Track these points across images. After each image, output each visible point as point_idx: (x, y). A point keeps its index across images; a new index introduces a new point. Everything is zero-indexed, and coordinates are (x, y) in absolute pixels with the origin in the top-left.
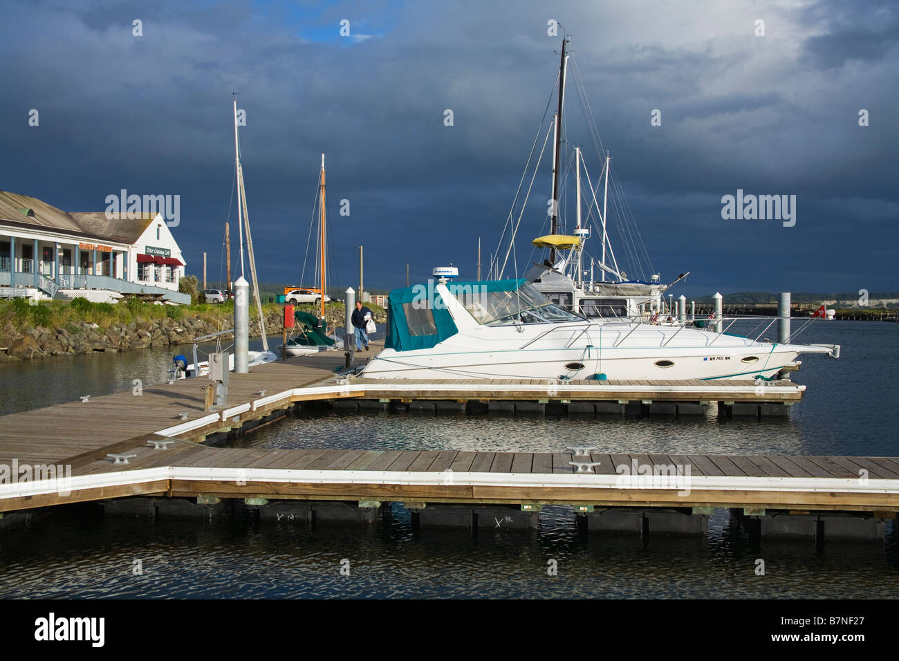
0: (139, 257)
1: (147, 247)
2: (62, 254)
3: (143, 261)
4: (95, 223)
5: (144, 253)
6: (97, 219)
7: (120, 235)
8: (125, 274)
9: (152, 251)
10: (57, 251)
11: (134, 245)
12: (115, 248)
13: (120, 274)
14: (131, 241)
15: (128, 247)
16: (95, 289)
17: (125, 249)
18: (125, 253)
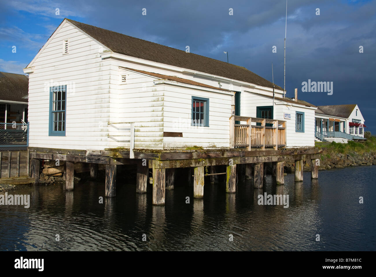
0: (350, 123)
1: (352, 119)
2: (323, 123)
3: (351, 125)
4: (329, 110)
5: (352, 122)
6: (330, 108)
7: (341, 114)
8: (344, 131)
9: (355, 121)
11: (348, 119)
12: (341, 120)
13: (341, 129)
14: (347, 117)
15: (345, 119)
16: (331, 137)
17: (344, 120)
18: (344, 122)
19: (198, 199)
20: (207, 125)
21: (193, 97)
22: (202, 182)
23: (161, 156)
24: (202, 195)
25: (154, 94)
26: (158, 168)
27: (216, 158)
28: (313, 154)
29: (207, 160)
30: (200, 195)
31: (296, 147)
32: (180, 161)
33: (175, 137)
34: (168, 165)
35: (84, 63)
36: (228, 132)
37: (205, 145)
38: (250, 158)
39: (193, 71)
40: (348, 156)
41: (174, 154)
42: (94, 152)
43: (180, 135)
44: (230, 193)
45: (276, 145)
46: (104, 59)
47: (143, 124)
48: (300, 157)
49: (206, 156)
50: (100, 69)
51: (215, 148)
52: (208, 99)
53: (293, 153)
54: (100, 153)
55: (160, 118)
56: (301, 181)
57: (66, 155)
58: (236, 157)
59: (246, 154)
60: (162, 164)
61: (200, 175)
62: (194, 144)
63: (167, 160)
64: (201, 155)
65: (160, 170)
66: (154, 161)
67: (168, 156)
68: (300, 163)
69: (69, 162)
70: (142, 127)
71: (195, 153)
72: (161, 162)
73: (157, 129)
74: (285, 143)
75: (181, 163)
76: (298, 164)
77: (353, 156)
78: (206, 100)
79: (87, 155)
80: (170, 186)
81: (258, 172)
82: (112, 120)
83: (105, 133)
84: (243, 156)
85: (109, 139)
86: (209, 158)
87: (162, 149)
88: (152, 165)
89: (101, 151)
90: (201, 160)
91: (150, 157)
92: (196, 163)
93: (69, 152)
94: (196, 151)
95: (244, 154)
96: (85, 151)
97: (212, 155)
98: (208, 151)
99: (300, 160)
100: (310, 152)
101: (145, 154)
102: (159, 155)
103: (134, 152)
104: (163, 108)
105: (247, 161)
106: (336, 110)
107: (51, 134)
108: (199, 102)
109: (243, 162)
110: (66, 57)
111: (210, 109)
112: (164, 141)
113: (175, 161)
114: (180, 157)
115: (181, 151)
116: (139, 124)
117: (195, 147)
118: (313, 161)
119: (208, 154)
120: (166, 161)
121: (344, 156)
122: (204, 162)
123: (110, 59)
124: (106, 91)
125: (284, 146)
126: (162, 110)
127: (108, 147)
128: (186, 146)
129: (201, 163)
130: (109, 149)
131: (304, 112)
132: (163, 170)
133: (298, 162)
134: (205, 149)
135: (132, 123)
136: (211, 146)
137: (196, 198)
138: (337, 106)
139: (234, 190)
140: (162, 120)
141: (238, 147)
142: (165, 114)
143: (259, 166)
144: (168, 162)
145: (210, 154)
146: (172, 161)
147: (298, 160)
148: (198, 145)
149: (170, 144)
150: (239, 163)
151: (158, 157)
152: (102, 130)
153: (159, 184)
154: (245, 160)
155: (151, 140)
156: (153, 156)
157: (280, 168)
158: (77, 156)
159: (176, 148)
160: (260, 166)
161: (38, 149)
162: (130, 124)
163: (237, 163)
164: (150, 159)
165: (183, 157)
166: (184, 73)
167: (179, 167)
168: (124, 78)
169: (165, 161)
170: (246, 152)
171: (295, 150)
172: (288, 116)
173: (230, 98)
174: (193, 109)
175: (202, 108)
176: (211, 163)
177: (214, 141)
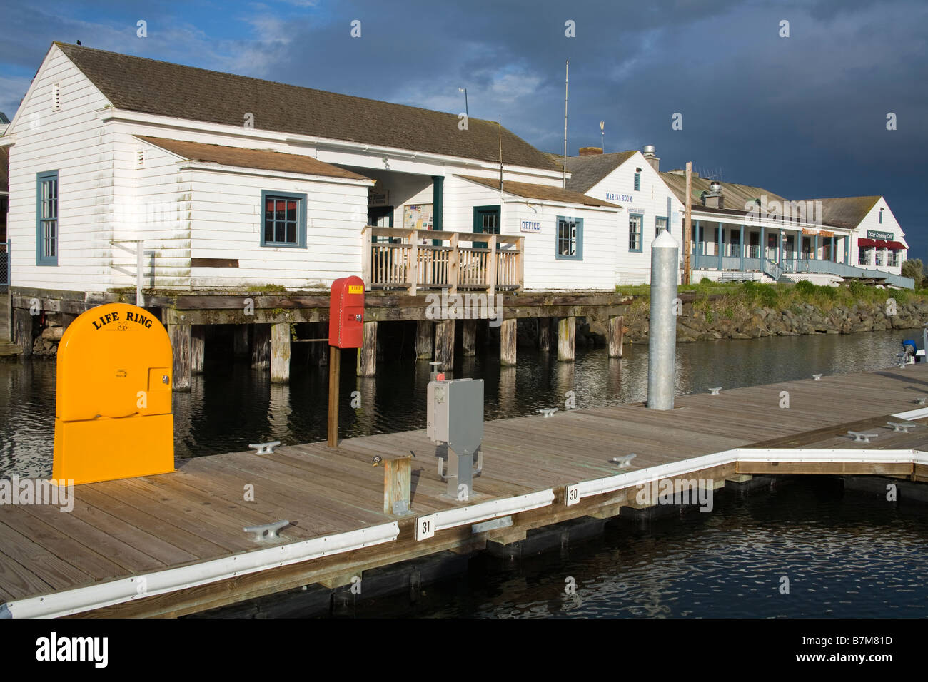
0: (861, 241)
1: (868, 231)
2: (786, 240)
3: (864, 245)
5: (866, 238)
7: (841, 220)
8: (846, 258)
9: (874, 235)
10: (781, 236)
11: (855, 229)
12: (837, 233)
13: (840, 258)
14: (853, 226)
15: (849, 232)
16: (816, 273)
17: (847, 234)
18: (846, 238)
19: (276, 383)
20: (304, 246)
21: (263, 191)
22: (285, 354)
23: (178, 302)
24: (284, 378)
25: (179, 188)
26: (175, 323)
27: (319, 308)
28: (606, 306)
29: (297, 312)
30: (280, 376)
31: (558, 291)
32: (228, 312)
33: (221, 268)
34: (197, 319)
35: (79, 128)
36: (360, 259)
38: (415, 309)
39: (312, 137)
40: (784, 313)
41: (209, 298)
42: (95, 295)
43: (234, 263)
44: (363, 377)
45: (489, 286)
46: (106, 121)
47: (166, 243)
48: (565, 311)
49: (291, 304)
50: (101, 139)
51: (323, 288)
52: (306, 195)
53: (539, 301)
54: (102, 298)
55: (186, 232)
56: (569, 361)
57: (59, 301)
58: (374, 307)
59: (403, 302)
60: (182, 317)
61: (279, 338)
62: (266, 282)
63: (196, 310)
64: (278, 301)
65: (179, 327)
66: (169, 311)
67: (196, 303)
68: (567, 324)
69: (66, 314)
70: (164, 248)
71: (263, 297)
72: (181, 312)
73: (183, 252)
74: (522, 282)
75: (229, 316)
76: (564, 326)
77: (797, 312)
78: (301, 197)
79: (86, 301)
80: (260, 363)
81: (441, 338)
82: (118, 236)
83: (108, 260)
84: (392, 306)
85: (114, 271)
86: (301, 307)
87: (188, 289)
88: (166, 317)
89: (103, 293)
90: (277, 311)
91: (164, 304)
92: (267, 316)
93: (62, 295)
94: (265, 294)
95: (395, 301)
96: (83, 294)
97: (306, 301)
98: (300, 294)
99: (567, 318)
100: (593, 301)
101: (157, 298)
102: (175, 299)
103: (144, 294)
104: (190, 214)
105: (404, 316)
106: (832, 211)
107: (40, 262)
108: (284, 202)
109: (393, 318)
110: (58, 116)
111: (310, 214)
112: (191, 274)
113: (214, 311)
114: (224, 304)
115: (226, 294)
116: (159, 244)
117: (269, 287)
118: (611, 320)
119: (298, 300)
120: (194, 312)
121: (775, 313)
122: (287, 315)
123: (113, 122)
124: (108, 181)
125: (517, 288)
126: (189, 218)
127: (112, 287)
128: (248, 284)
129: (281, 317)
130: (112, 289)
131: (582, 219)
132: (184, 327)
133: (564, 321)
134: (289, 290)
135: (139, 241)
136: (312, 284)
137: (273, 383)
138: (835, 202)
139: (371, 370)
140: (189, 236)
141: (392, 288)
142: (194, 224)
143: (444, 326)
144: (198, 313)
145: (302, 301)
146: (207, 312)
147: (563, 318)
148: (277, 283)
149: (206, 280)
150: (384, 319)
151: (172, 303)
152: (104, 255)
153: (176, 352)
154: (400, 314)
155: (175, 273)
156: (167, 301)
157: (506, 332)
158: (73, 303)
159: (221, 289)
160: (446, 327)
161: (23, 291)
162: (136, 244)
163: (377, 319)
164: (164, 307)
165: (232, 304)
166: (291, 143)
167: (226, 323)
168: (141, 158)
169: (190, 312)
170: (400, 299)
171: (548, 295)
172: (532, 226)
173: (365, 192)
174: (267, 214)
175: (292, 215)
176: (307, 317)
177: (319, 275)
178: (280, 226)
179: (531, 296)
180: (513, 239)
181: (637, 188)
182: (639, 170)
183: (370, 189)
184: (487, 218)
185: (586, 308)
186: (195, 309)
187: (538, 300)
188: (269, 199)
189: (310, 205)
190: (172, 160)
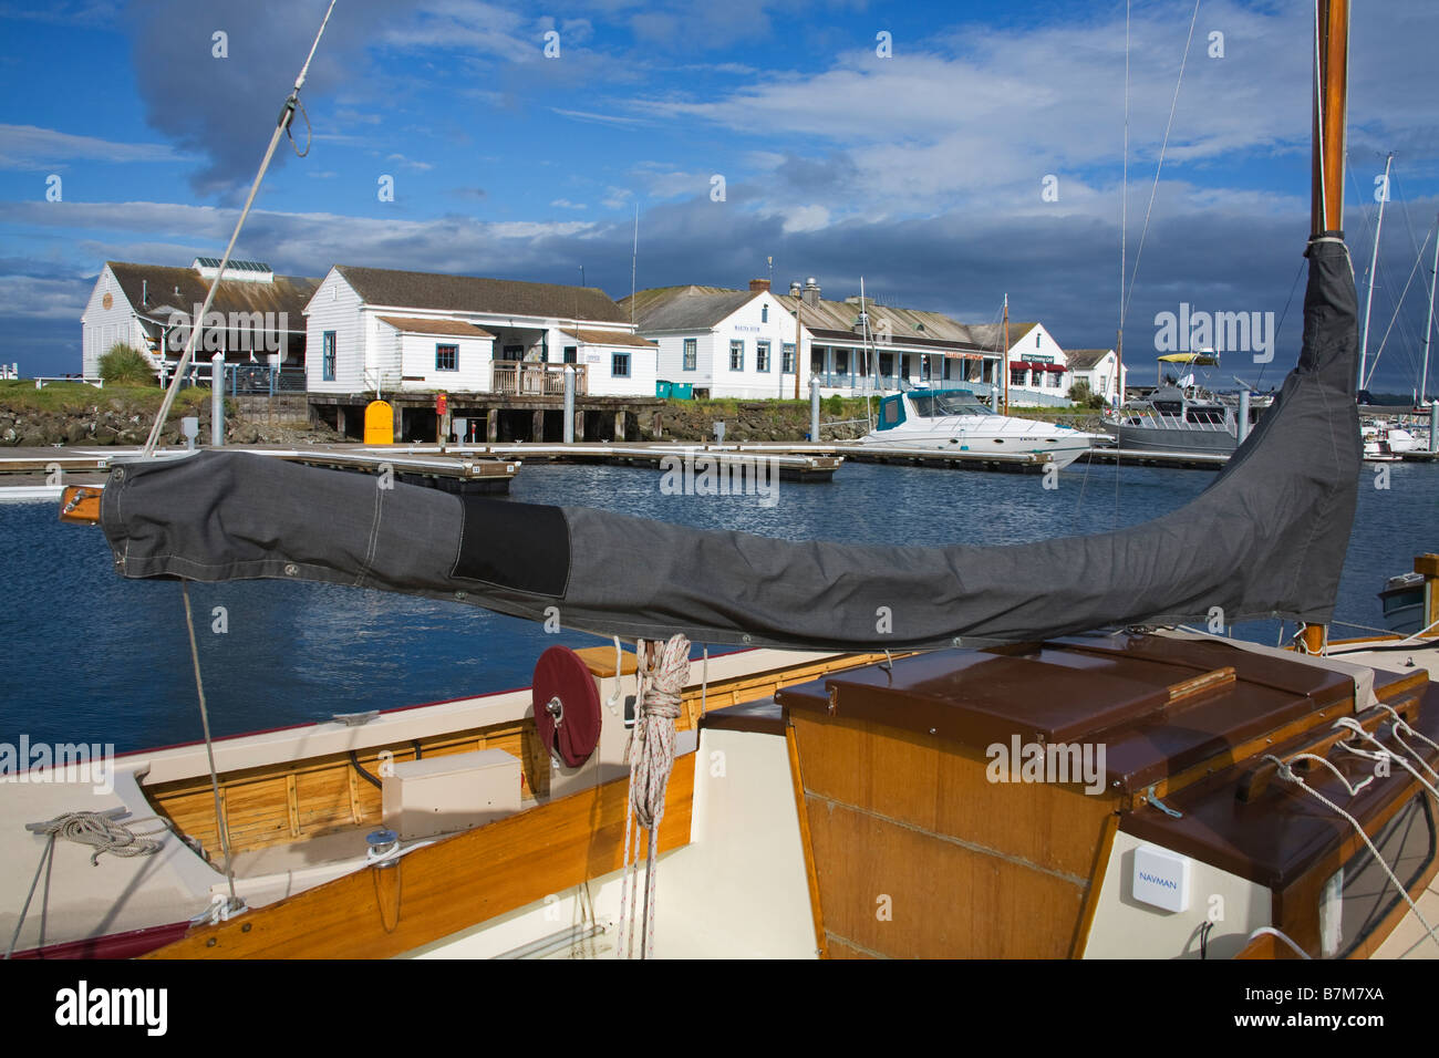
0: (1014, 364)
1: (1023, 355)
3: (1018, 367)
5: (1020, 361)
9: (1029, 359)
10: (922, 360)
12: (990, 357)
14: (1006, 350)
15: (1003, 356)
17: (1000, 358)
18: (999, 361)
20: (457, 370)
21: (437, 344)
23: (397, 397)
25: (396, 344)
26: (395, 406)
27: (467, 401)
28: (647, 405)
29: (454, 403)
31: (612, 396)
32: (419, 402)
33: (416, 381)
34: (405, 405)
35: (347, 311)
37: (452, 389)
38: (520, 404)
41: (411, 395)
42: (356, 395)
43: (423, 379)
46: (361, 308)
47: (391, 370)
48: (618, 408)
49: (450, 399)
50: (359, 318)
51: (467, 391)
52: (458, 345)
54: (359, 396)
57: (335, 399)
58: (498, 402)
59: (512, 401)
60: (398, 403)
62: (438, 388)
65: (396, 408)
66: (392, 401)
67: (405, 397)
68: (619, 415)
70: (389, 372)
73: (398, 373)
74: (589, 390)
75: (420, 404)
78: (456, 347)
79: (351, 398)
82: (367, 366)
83: (362, 378)
84: (506, 402)
85: (365, 383)
86: (458, 402)
87: (402, 390)
89: (360, 393)
91: (390, 398)
93: (338, 396)
94: (439, 394)
95: (507, 399)
96: (350, 395)
98: (455, 394)
99: (619, 412)
101: (387, 395)
104: (402, 356)
105: (515, 407)
107: (326, 379)
108: (447, 349)
109: (507, 408)
110: (335, 303)
111: (460, 355)
112: (402, 384)
114: (418, 398)
115: (421, 393)
116: (387, 370)
117: (440, 390)
119: (454, 397)
122: (449, 404)
123: (365, 309)
124: (363, 338)
125: (585, 393)
126: (402, 358)
128: (429, 389)
130: (365, 392)
131: (629, 354)
132: (399, 408)
134: (450, 392)
135: (378, 368)
136: (462, 390)
140: (401, 366)
142: (403, 361)
143: (539, 413)
144: (406, 402)
145: (458, 398)
146: (411, 402)
147: (616, 412)
148: (444, 389)
149: (409, 387)
150: (502, 408)
151: (394, 397)
152: (360, 376)
154: (510, 406)
155: (395, 384)
156: (392, 396)
158: (344, 400)
159: (416, 391)
160: (541, 414)
161: (316, 395)
162: (376, 370)
163: (499, 408)
165: (422, 398)
166: (454, 315)
167: (418, 407)
168: (378, 330)
169: (402, 401)
170: (512, 398)
171: (605, 398)
172: (596, 359)
173: (491, 343)
174: (439, 355)
175: (452, 354)
176: (459, 405)
177: (466, 385)
178: (446, 361)
179: (593, 398)
180: (583, 366)
181: (764, 320)
182: (766, 306)
183: (494, 341)
184: (570, 354)
185: (632, 406)
186: (404, 400)
187: (597, 400)
188: (440, 347)
189: (460, 350)
190: (393, 331)
